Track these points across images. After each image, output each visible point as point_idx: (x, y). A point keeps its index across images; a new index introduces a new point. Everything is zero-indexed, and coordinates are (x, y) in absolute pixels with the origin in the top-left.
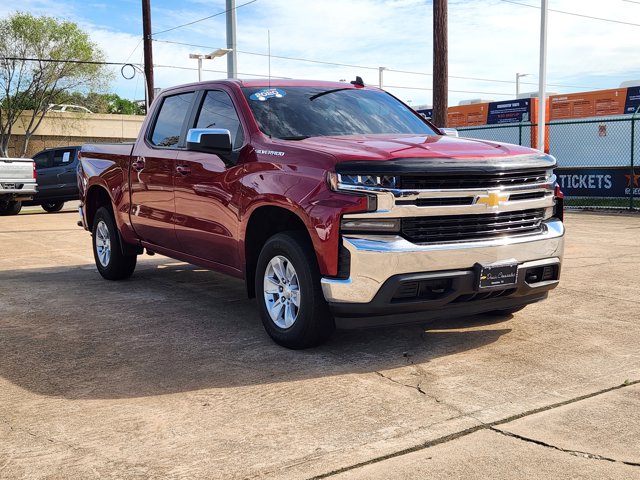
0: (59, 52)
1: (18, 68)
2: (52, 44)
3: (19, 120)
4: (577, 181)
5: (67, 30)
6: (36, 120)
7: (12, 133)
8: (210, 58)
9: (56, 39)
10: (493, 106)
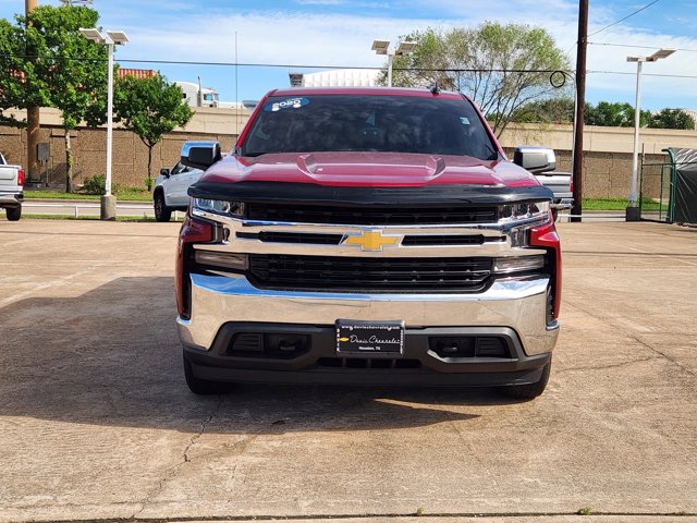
5: (534, 37)
8: (651, 60)
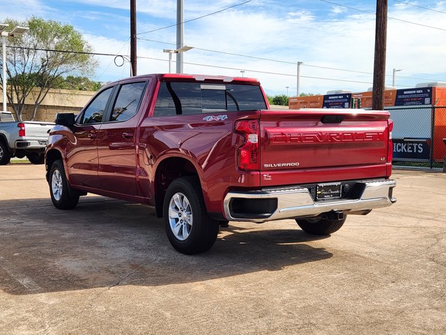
0: (61, 46)
1: (31, 57)
2: (56, 40)
3: (31, 94)
4: (400, 147)
5: (66, 30)
6: (43, 95)
7: (25, 103)
8: (177, 52)
9: (59, 37)
10: (400, 92)
